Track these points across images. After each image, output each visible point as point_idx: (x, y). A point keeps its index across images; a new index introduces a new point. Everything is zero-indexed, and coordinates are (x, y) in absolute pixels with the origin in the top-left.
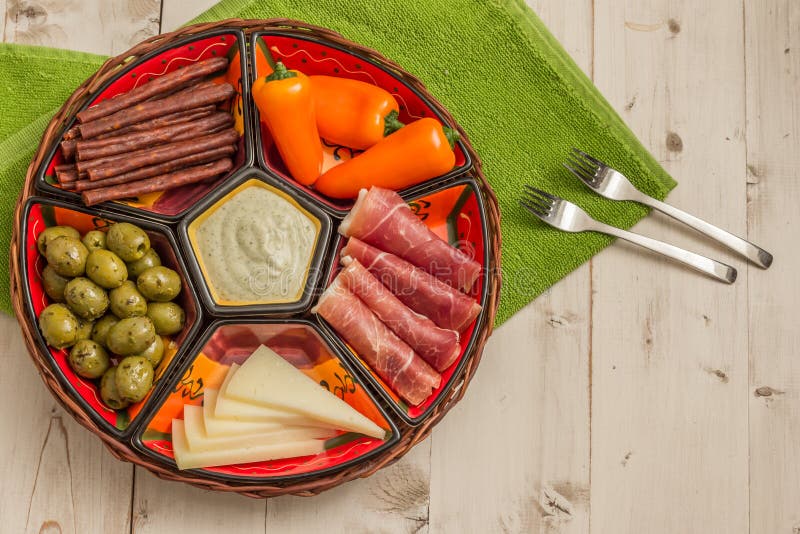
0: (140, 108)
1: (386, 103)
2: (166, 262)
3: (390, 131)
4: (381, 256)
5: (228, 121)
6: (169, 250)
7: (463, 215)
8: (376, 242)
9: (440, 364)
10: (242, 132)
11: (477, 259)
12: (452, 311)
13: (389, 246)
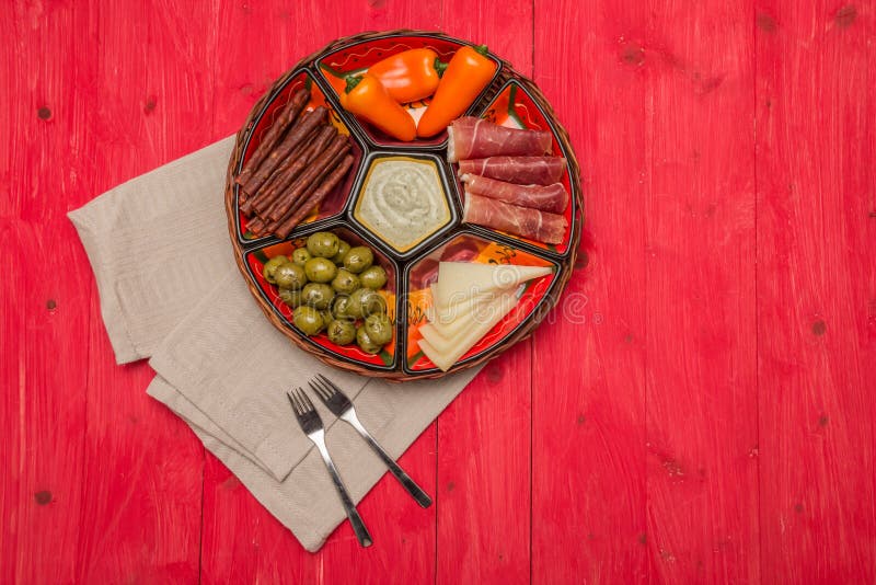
0: (274, 155)
1: (426, 58)
2: (353, 243)
3: (441, 73)
4: (485, 164)
5: (332, 133)
6: (352, 235)
7: (518, 105)
8: (477, 155)
9: (560, 208)
10: (348, 133)
11: (544, 130)
12: (550, 172)
13: (487, 153)
